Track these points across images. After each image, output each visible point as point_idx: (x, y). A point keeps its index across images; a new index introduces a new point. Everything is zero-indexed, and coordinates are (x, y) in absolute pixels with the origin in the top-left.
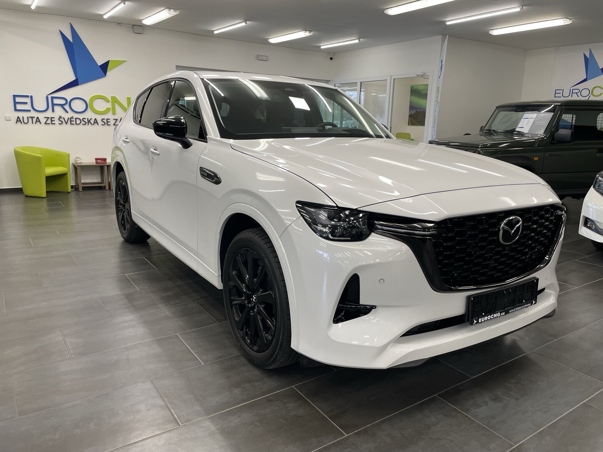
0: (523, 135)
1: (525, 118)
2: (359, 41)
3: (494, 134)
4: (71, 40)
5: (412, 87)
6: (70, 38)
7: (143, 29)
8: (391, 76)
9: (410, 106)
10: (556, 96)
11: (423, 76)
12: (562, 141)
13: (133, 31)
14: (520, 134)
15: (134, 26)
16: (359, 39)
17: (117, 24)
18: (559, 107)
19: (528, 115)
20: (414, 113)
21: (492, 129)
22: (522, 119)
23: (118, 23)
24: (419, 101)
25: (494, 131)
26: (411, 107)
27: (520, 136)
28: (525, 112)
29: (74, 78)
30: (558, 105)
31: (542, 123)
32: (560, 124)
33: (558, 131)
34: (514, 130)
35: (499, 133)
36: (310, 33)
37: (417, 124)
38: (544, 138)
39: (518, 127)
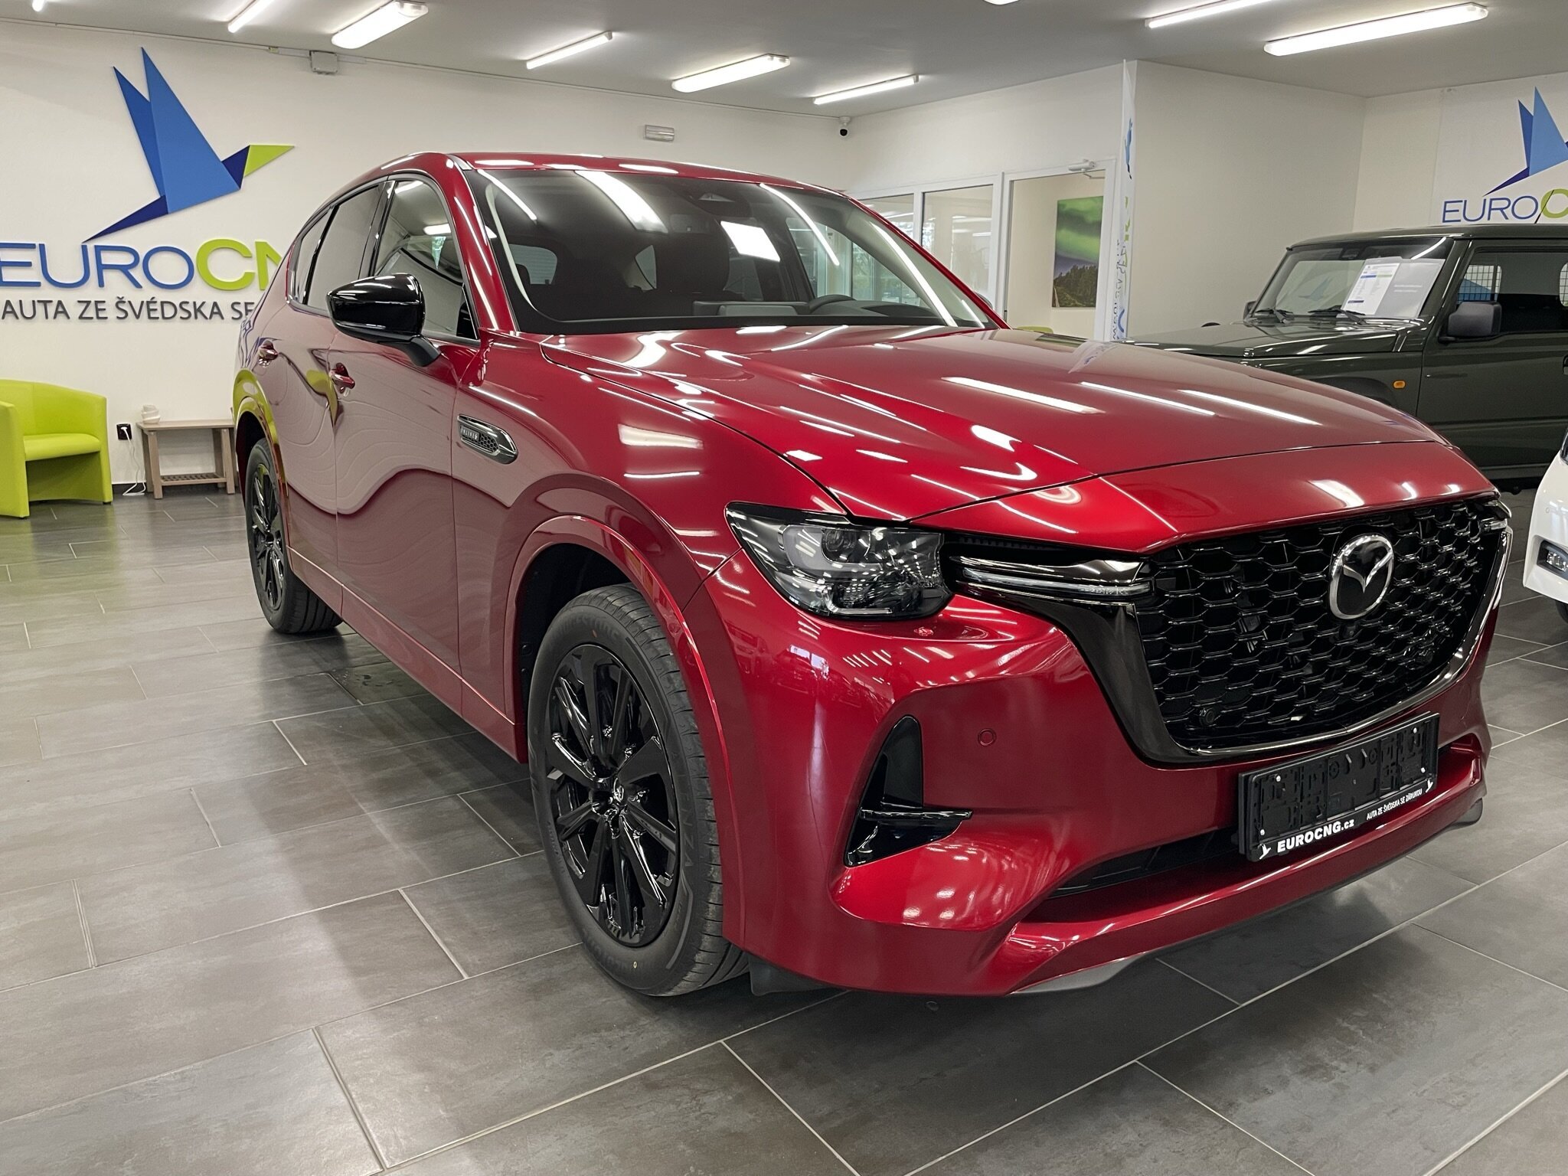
0: (1363, 323)
1: (1366, 275)
2: (917, 80)
3: (1284, 321)
4: (146, 95)
5: (1059, 206)
6: (143, 89)
7: (338, 61)
8: (1003, 173)
9: (1057, 256)
10: (1446, 219)
11: (1089, 171)
12: (1469, 335)
13: (312, 67)
14: (1354, 318)
15: (312, 53)
16: (916, 74)
17: (267, 50)
18: (1459, 242)
19: (1374, 268)
20: (1068, 274)
21: (1278, 308)
22: (1360, 279)
23: (270, 47)
24: (1078, 242)
25: (1283, 312)
26: (1060, 259)
27: (1355, 325)
28: (1367, 260)
29: (155, 196)
30: (1457, 239)
31: (1415, 289)
32: (1461, 291)
33: (1457, 308)
34: (1337, 310)
35: (1296, 319)
36: (784, 61)
37: (1077, 303)
38: (1421, 327)
39: (1349, 300)
